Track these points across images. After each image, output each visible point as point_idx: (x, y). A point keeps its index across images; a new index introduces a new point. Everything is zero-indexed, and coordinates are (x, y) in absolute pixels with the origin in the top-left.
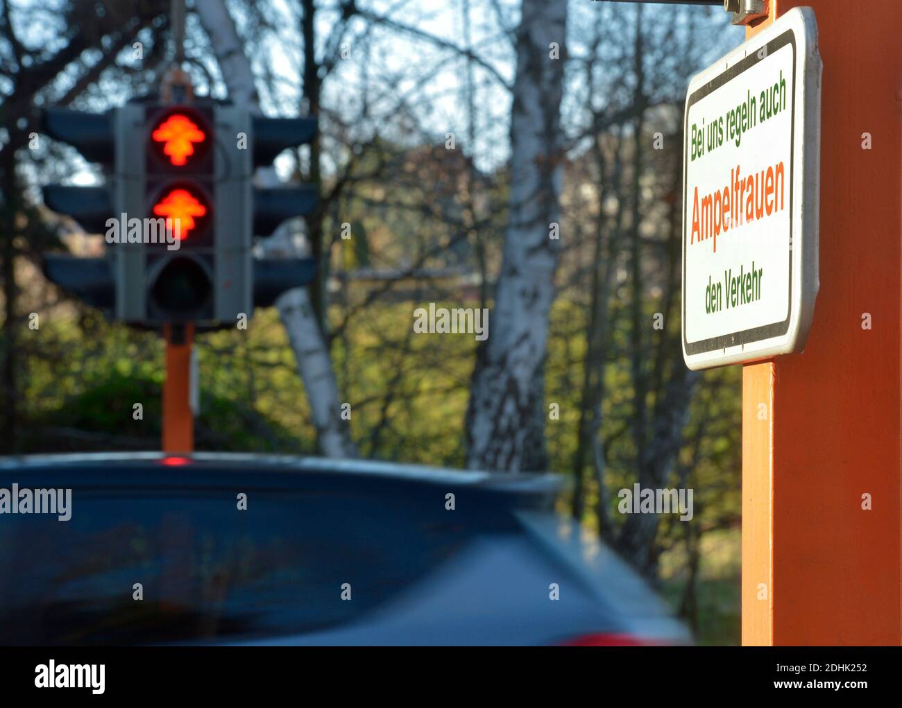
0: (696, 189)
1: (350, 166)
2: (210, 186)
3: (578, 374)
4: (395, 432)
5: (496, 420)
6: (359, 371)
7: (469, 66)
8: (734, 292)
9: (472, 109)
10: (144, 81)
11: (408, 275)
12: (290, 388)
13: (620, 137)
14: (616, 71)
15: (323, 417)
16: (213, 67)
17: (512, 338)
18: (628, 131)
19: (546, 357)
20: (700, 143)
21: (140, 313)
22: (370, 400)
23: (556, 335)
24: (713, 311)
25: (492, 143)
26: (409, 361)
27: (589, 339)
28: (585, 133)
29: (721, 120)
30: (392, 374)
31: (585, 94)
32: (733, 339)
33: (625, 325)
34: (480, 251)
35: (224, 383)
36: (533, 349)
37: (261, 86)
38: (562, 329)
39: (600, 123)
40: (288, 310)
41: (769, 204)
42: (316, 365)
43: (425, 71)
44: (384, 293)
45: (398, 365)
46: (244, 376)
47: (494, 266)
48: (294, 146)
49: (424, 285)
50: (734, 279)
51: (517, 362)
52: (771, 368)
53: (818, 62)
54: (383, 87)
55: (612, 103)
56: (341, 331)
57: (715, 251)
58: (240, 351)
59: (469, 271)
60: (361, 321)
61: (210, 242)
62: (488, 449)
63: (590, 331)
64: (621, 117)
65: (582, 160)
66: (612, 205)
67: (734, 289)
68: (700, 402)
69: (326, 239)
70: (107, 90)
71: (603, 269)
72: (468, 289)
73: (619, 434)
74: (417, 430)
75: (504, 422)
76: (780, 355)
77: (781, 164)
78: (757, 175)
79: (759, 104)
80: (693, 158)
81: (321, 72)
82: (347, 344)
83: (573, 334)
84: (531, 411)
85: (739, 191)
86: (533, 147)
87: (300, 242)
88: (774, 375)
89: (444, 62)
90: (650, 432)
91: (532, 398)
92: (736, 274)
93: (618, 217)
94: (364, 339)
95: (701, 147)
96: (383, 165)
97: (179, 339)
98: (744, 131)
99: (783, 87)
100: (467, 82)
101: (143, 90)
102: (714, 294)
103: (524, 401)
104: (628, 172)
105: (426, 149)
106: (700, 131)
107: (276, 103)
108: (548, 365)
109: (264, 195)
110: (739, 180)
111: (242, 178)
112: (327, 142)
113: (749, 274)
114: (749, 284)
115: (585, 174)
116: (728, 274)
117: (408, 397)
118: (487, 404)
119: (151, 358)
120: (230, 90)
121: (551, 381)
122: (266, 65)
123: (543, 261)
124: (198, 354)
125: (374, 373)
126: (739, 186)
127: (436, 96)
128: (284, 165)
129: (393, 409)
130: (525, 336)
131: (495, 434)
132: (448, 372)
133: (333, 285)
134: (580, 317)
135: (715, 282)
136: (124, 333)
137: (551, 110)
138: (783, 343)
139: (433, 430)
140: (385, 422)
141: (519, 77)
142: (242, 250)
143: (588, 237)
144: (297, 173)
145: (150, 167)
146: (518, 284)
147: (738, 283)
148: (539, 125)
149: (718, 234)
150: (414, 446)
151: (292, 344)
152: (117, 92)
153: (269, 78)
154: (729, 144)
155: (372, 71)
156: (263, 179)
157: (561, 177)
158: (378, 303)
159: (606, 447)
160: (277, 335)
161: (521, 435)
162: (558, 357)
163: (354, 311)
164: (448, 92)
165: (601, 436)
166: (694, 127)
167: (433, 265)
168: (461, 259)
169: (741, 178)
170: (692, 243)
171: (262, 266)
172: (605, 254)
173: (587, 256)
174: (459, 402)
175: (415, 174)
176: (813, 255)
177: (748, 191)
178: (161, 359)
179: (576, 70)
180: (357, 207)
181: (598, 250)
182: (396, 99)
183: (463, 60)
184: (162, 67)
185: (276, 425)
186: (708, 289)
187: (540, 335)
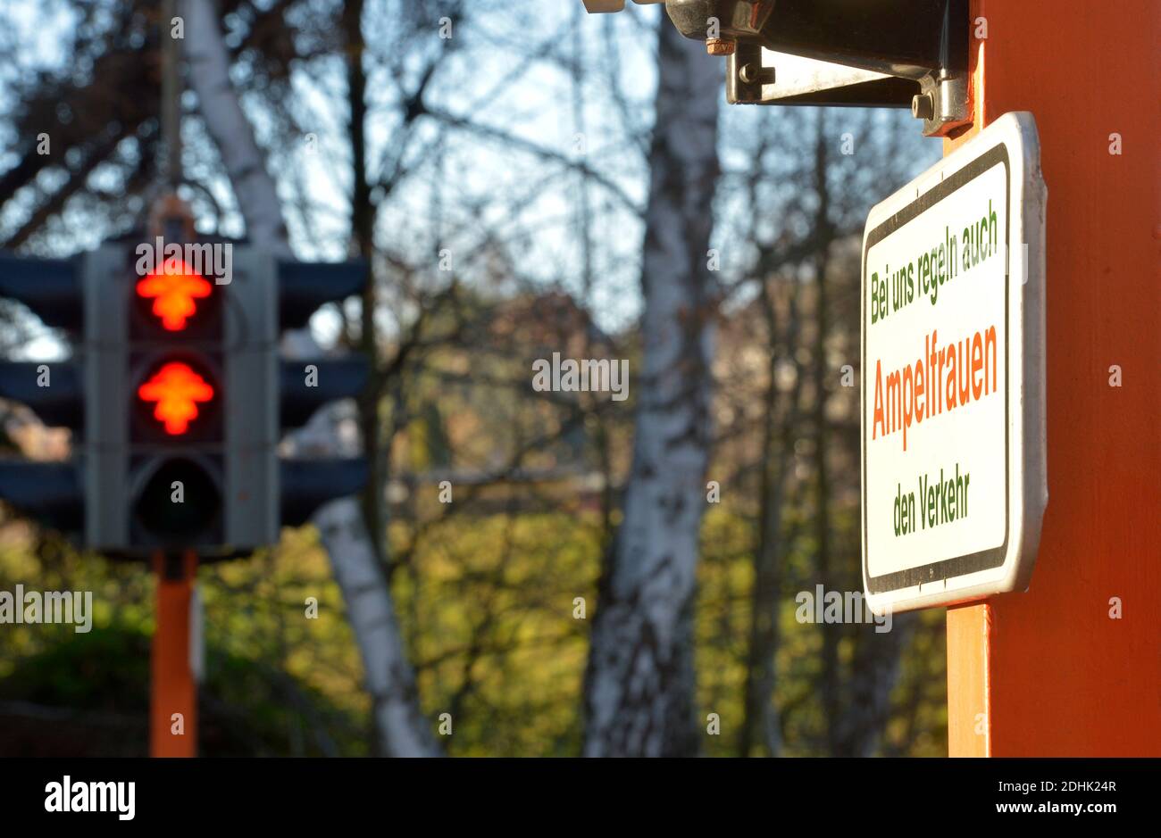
0: (879, 362)
1: (417, 328)
2: (219, 358)
3: (741, 617)
4: (483, 701)
5: (625, 682)
6: (433, 613)
7: (582, 185)
8: (931, 506)
9: (588, 245)
10: (126, 211)
11: (500, 478)
12: (336, 640)
13: (797, 281)
14: (789, 191)
15: (382, 680)
16: (222, 191)
17: (647, 565)
18: (807, 273)
19: (696, 591)
20: (882, 299)
21: (119, 538)
22: (449, 654)
23: (711, 560)
24: (904, 533)
25: (616, 291)
26: (503, 600)
27: (758, 566)
28: (748, 276)
29: (911, 267)
30: (479, 618)
31: (746, 222)
32: (932, 572)
33: (806, 545)
34: (602, 443)
35: (240, 634)
36: (677, 581)
37: (292, 217)
38: (716, 550)
39: (767, 262)
40: (331, 531)
41: (977, 384)
42: (371, 607)
43: (521, 192)
44: (469, 504)
45: (486, 605)
46: (269, 623)
47: (621, 464)
48: (339, 300)
49: (523, 492)
50: (931, 488)
51: (656, 598)
52: (985, 612)
53: (1041, 188)
54: (462, 215)
55: (785, 235)
56: (406, 558)
57: (905, 449)
58: (264, 589)
59: (588, 470)
60: (435, 543)
61: (218, 435)
62: (614, 724)
63: (759, 554)
64: (797, 253)
65: (745, 315)
66: (786, 377)
67: (931, 501)
68: (916, 653)
69: (384, 428)
70: (76, 225)
71: (774, 466)
72: (587, 497)
73: (800, 702)
74: (515, 696)
75: (636, 685)
76: (996, 594)
77: (993, 329)
78: (960, 344)
79: (961, 246)
80: (874, 319)
81: (375, 195)
82: (415, 576)
83: (734, 558)
84: (673, 668)
85: (937, 366)
86: (673, 296)
87: (348, 433)
88: (989, 623)
89: (547, 181)
90: (845, 698)
91: (676, 651)
92: (933, 482)
93: (795, 394)
94: (440, 568)
95: (884, 304)
96: (463, 325)
97: (175, 573)
98: (942, 283)
99: (993, 222)
100: (580, 207)
101: (126, 224)
102: (904, 509)
103: (665, 653)
104: (809, 331)
105: (524, 303)
106: (883, 282)
107: (313, 240)
108: (699, 603)
109: (294, 370)
110: (937, 351)
111: (264, 347)
112: (385, 293)
113: (951, 481)
114: (951, 495)
115: (749, 334)
116: (923, 481)
117: (502, 652)
118: (613, 659)
119: (137, 600)
120: (249, 223)
121: (704, 625)
122: (299, 185)
123: (689, 457)
124: (204, 593)
125: (455, 617)
126: (936, 359)
127: (539, 226)
128: (325, 325)
129: (481, 668)
130: (665, 563)
131: (625, 703)
132: (560, 614)
133: (395, 493)
134: (742, 535)
135: (905, 492)
136: (99, 566)
137: (698, 244)
138: (1000, 578)
139: (539, 696)
140: (469, 686)
141: (653, 199)
142: (263, 447)
143: (753, 423)
144: (344, 338)
145: (135, 333)
146: (654, 489)
147: (938, 493)
148: (680, 264)
149: (909, 426)
150: (512, 721)
151: (336, 576)
152: (89, 227)
153: (304, 205)
154: (922, 300)
155: (448, 194)
156: (294, 346)
157: (713, 339)
158: (459, 517)
159: (784, 717)
160: (317, 564)
161: (661, 704)
162: (711, 593)
163: (426, 528)
164: (554, 221)
165: (777, 702)
166: (875, 277)
167: (537, 463)
168: (577, 454)
169: (938, 348)
170: (874, 438)
171: (291, 468)
172: (777, 447)
173: (751, 448)
174: (574, 656)
175: (508, 338)
176: (1038, 455)
177: (948, 366)
178: (151, 603)
179: (733, 189)
180: (427, 385)
181: (768, 440)
182: (481, 231)
183: (575, 177)
184: (151, 191)
185: (316, 693)
186: (897, 502)
187: (686, 560)
